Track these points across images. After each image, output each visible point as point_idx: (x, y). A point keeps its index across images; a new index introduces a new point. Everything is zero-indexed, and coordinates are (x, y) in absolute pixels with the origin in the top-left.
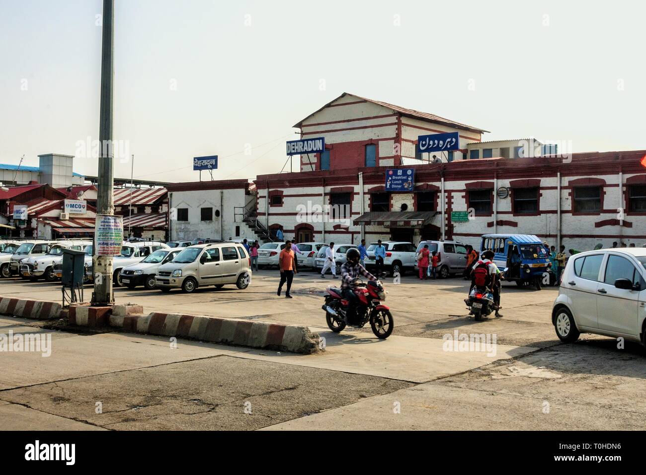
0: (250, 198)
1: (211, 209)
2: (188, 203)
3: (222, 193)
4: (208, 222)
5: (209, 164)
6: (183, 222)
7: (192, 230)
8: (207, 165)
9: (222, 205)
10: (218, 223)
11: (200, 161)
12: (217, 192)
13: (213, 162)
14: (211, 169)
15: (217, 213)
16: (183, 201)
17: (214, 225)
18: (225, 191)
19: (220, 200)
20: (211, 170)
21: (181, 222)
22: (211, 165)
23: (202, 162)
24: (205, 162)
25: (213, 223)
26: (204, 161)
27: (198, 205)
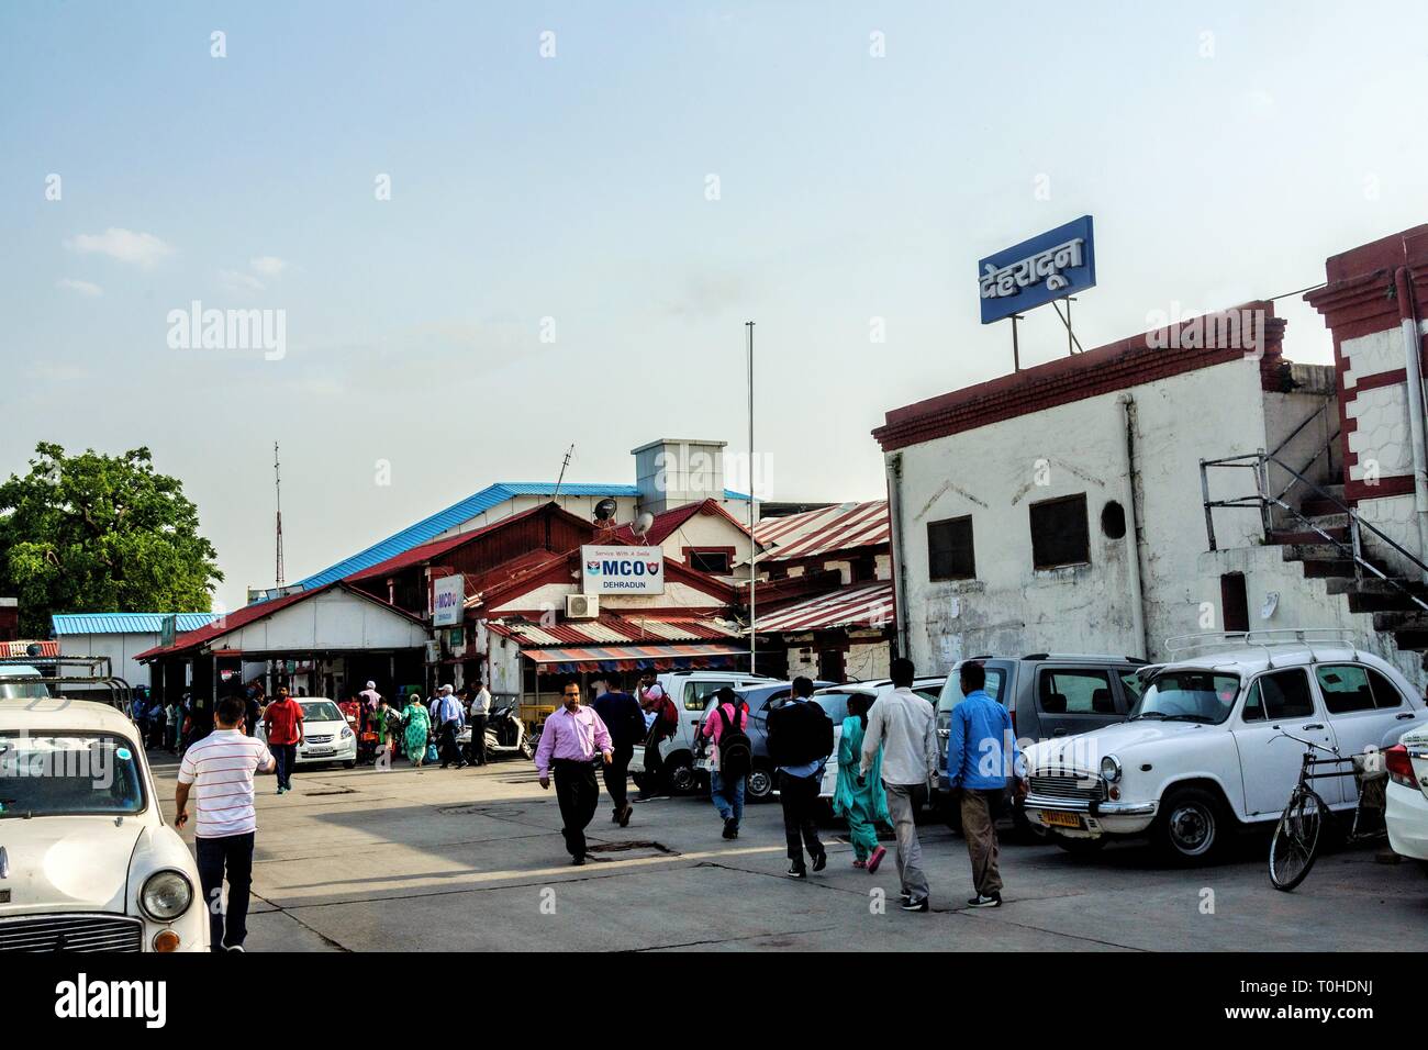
0: (1297, 408)
1: (1077, 504)
2: (968, 490)
3: (1129, 405)
4: (1070, 570)
5: (1050, 269)
6: (955, 584)
7: (997, 620)
8: (1043, 279)
9: (1133, 475)
10: (1123, 573)
11: (1009, 269)
12: (1102, 409)
13: (1071, 252)
14: (1063, 293)
15: (1114, 519)
16: (947, 486)
17: (1100, 586)
18: (1144, 393)
19: (1121, 447)
20: (1061, 303)
21: (944, 585)
22: (1060, 272)
23: (1019, 269)
24: (1032, 267)
25: (1094, 575)
26: (1023, 263)
27: (1014, 489)
